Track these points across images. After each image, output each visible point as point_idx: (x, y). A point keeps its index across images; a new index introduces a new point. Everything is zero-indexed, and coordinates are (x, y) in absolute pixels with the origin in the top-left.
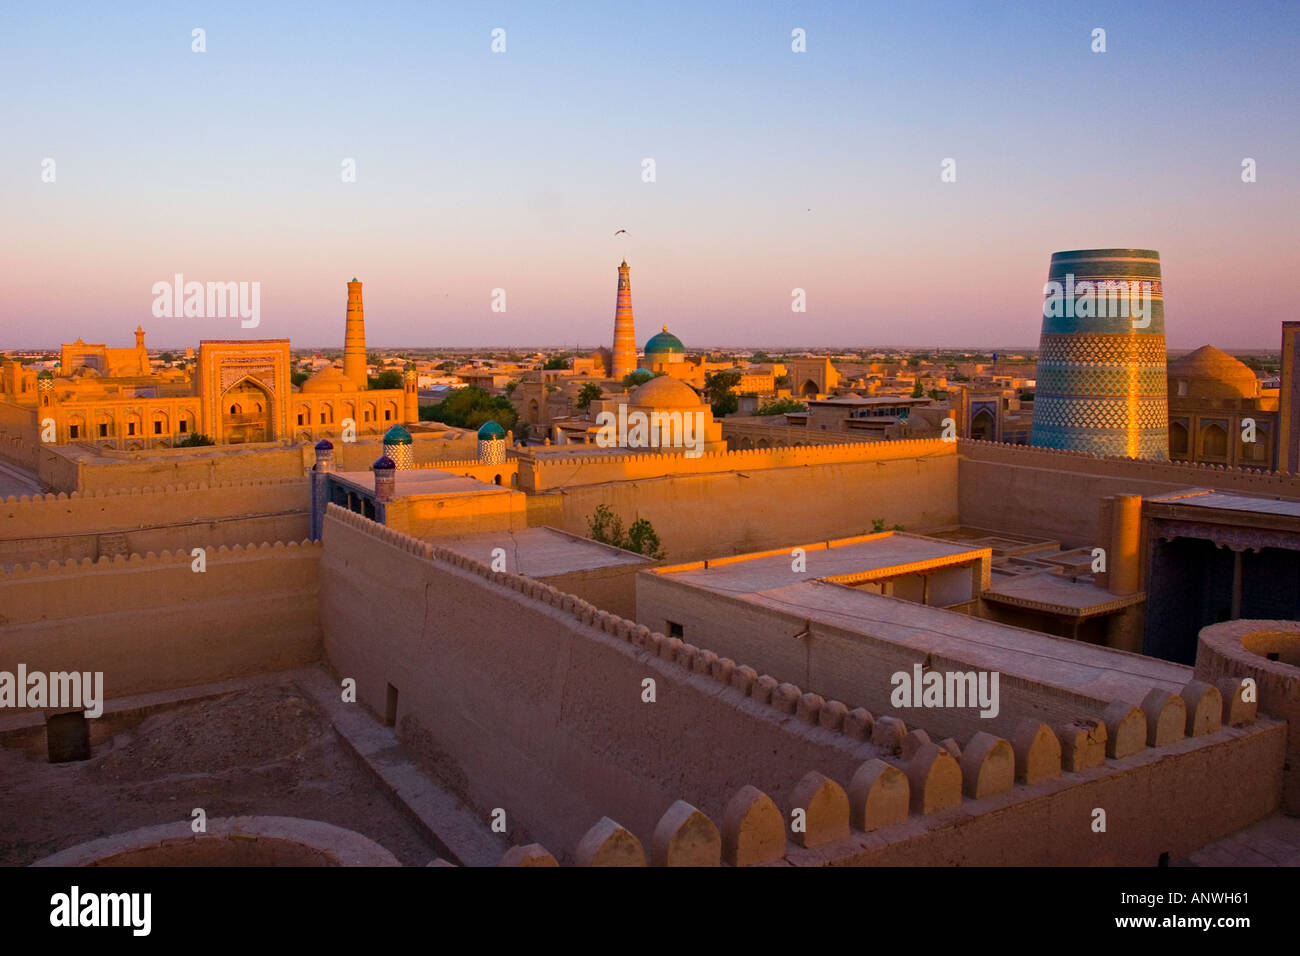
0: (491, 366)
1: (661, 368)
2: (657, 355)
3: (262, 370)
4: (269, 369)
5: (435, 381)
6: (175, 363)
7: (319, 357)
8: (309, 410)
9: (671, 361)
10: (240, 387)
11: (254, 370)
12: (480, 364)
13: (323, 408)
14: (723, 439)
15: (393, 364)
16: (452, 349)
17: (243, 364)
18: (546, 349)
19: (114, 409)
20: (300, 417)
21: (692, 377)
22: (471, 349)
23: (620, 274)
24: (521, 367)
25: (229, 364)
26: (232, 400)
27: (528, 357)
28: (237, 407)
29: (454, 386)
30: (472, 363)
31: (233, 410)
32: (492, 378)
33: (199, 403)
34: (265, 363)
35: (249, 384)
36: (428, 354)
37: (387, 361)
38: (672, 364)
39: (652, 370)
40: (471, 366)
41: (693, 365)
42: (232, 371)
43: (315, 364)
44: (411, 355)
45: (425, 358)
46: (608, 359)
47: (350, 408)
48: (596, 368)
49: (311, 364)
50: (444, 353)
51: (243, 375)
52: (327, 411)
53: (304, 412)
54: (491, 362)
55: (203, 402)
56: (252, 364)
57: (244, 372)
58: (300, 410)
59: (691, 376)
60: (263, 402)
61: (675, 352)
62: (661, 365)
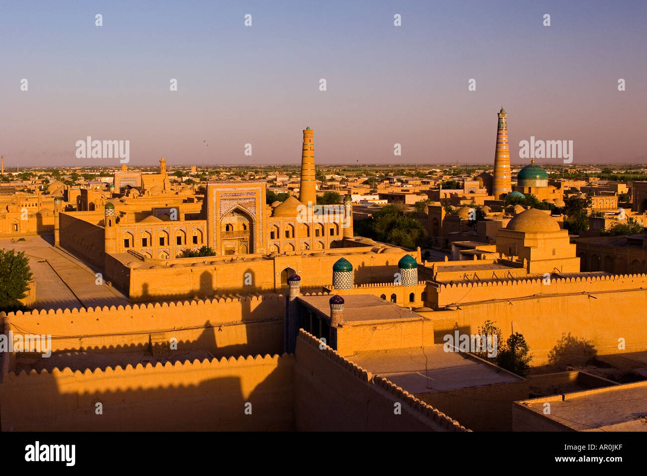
0: (402, 182)
1: (530, 191)
2: (528, 181)
3: (247, 201)
4: (252, 200)
5: (363, 198)
6: (185, 179)
7: (281, 173)
8: (278, 229)
9: (538, 186)
10: (233, 213)
11: (241, 202)
12: (395, 180)
13: (287, 227)
14: (578, 255)
15: (332, 180)
16: (374, 166)
17: (234, 197)
18: (442, 166)
19: (151, 228)
20: (272, 233)
21: (554, 198)
22: (387, 166)
23: (499, 118)
24: (424, 183)
25: (225, 197)
26: (227, 220)
27: (430, 173)
28: (230, 226)
29: (377, 202)
30: (388, 179)
31: (227, 229)
32: (405, 196)
33: (206, 224)
34: (249, 196)
35: (238, 211)
36: (356, 170)
37: (328, 177)
38: (538, 188)
39: (522, 192)
40: (388, 182)
41: (554, 188)
42: (228, 202)
43: (278, 179)
44: (345, 170)
45: (355, 173)
46: (490, 182)
47: (306, 227)
48: (481, 188)
49: (276, 180)
50: (368, 169)
51: (234, 205)
52: (290, 229)
53: (275, 230)
54: (404, 178)
55: (208, 224)
56: (240, 197)
57: (235, 203)
58: (272, 228)
59: (552, 197)
60: (247, 223)
61: (541, 178)
62: (530, 188)
